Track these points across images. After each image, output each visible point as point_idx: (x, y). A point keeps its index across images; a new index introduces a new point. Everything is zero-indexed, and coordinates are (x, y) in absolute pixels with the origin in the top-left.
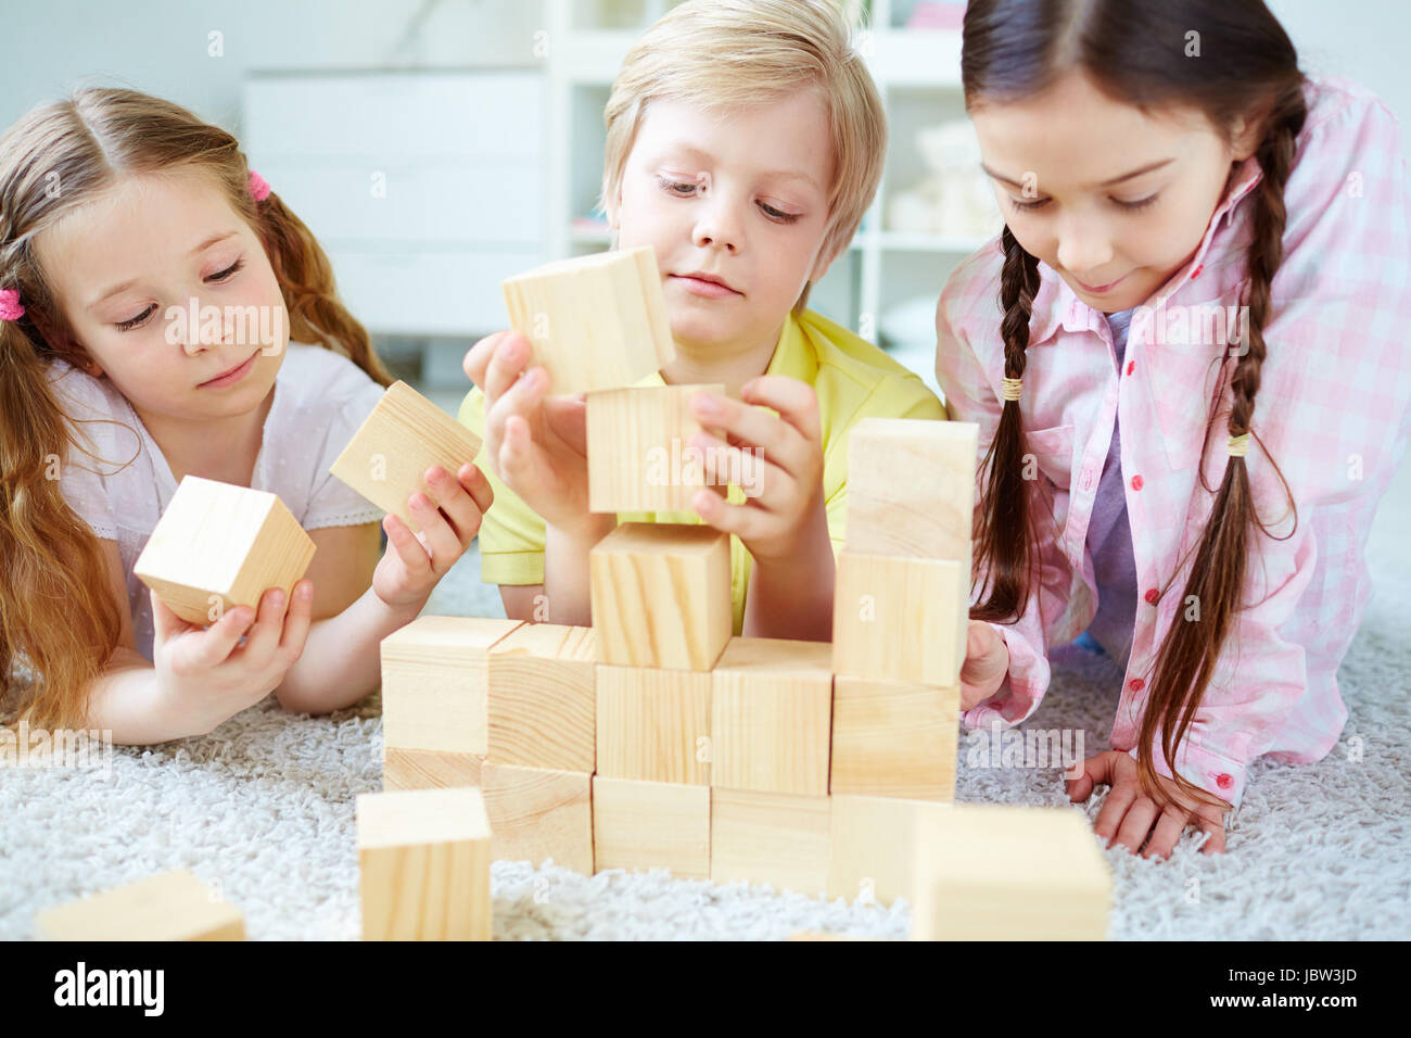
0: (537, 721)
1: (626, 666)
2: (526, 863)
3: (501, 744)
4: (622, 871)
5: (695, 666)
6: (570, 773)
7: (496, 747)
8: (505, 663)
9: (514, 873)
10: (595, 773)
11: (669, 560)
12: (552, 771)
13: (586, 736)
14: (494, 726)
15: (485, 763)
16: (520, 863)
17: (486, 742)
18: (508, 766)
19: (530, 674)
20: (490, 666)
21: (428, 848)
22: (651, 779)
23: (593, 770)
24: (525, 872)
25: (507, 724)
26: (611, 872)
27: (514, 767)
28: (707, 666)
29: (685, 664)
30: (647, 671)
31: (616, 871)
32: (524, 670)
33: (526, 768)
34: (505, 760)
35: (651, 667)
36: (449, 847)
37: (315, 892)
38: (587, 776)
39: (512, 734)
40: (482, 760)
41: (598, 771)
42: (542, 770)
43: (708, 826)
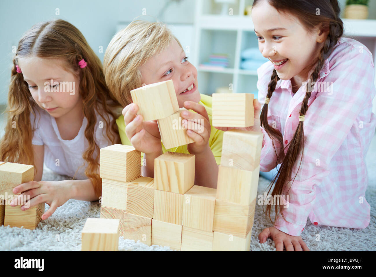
0: (139, 203)
1: (162, 191)
2: (133, 240)
3: (130, 208)
4: (158, 246)
5: (180, 193)
6: (146, 218)
7: (128, 209)
8: (132, 186)
9: (129, 243)
10: (153, 219)
11: (175, 163)
12: (142, 217)
13: (151, 208)
14: (128, 203)
15: (126, 212)
16: (132, 240)
17: (126, 207)
18: (131, 214)
19: (138, 190)
20: (128, 187)
21: (100, 234)
22: (167, 222)
23: (152, 218)
24: (132, 243)
25: (131, 203)
26: (155, 245)
27: (132, 214)
28: (183, 193)
29: (178, 192)
30: (167, 192)
31: (157, 245)
32: (137, 189)
33: (135, 215)
34: (130, 212)
35: (168, 192)
36: (106, 235)
37: (77, 242)
38: (151, 219)
39: (133, 205)
40: (125, 212)
41: (154, 218)
42: (139, 216)
43: (181, 236)
